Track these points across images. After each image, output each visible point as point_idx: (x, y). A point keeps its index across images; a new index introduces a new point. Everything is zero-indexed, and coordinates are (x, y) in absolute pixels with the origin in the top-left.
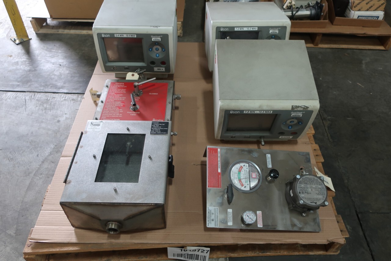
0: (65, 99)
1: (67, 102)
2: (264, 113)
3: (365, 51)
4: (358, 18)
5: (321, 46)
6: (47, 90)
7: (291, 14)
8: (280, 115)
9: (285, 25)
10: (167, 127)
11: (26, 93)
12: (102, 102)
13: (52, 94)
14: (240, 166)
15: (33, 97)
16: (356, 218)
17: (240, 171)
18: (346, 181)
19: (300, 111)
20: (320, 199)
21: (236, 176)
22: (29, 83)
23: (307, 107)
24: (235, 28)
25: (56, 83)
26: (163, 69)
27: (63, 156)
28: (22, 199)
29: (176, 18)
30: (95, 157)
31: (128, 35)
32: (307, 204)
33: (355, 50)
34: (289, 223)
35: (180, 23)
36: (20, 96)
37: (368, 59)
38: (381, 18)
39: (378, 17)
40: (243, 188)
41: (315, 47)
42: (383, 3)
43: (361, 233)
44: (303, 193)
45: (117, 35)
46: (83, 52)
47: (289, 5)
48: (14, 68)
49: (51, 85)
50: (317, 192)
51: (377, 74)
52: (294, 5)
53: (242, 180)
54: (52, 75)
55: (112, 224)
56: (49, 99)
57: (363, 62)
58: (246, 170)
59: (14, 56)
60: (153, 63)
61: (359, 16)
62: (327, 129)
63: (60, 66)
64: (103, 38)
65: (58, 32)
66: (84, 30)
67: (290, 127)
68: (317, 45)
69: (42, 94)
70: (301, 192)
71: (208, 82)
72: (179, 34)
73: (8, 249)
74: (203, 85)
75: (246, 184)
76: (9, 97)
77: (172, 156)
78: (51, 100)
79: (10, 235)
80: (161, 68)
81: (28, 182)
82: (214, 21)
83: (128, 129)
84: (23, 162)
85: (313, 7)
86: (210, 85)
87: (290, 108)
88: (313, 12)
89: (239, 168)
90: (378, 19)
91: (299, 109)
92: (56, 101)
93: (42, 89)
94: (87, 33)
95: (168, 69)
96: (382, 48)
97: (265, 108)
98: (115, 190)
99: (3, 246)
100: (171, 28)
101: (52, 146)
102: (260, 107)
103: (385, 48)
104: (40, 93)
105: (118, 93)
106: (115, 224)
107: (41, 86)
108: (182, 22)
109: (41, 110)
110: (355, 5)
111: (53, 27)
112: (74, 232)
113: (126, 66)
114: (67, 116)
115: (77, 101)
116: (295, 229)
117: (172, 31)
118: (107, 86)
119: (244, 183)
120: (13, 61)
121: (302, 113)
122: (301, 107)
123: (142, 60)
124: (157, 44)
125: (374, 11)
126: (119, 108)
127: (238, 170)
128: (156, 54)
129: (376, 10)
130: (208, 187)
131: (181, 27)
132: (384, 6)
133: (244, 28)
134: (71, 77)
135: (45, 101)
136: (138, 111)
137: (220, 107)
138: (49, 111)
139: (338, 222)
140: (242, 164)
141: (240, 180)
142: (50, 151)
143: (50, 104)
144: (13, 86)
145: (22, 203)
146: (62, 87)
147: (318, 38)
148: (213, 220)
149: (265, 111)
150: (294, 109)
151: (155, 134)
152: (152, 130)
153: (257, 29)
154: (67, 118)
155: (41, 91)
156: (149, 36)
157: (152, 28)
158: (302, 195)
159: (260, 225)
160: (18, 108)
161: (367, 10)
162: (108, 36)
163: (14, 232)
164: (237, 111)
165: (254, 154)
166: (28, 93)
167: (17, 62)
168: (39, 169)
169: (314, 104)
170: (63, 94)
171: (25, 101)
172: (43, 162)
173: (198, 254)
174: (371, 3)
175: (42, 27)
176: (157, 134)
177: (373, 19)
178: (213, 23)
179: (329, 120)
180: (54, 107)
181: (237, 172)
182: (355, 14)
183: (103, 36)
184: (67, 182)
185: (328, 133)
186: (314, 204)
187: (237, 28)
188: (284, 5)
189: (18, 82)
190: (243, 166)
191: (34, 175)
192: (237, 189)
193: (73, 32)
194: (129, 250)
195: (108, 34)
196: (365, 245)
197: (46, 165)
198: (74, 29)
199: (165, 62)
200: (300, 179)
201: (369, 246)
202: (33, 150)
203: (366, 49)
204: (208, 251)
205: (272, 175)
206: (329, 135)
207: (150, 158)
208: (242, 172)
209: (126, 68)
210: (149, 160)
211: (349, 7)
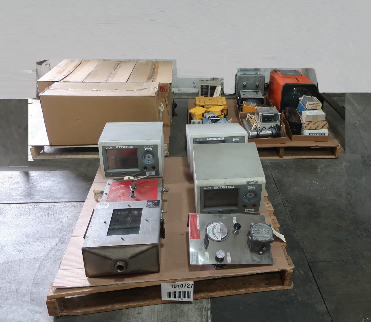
0: (66, 206)
1: (68, 208)
2: (228, 187)
3: (321, 160)
4: (310, 135)
5: (285, 157)
6: (48, 201)
7: (256, 134)
8: (240, 189)
9: (243, 135)
10: (159, 203)
11: (29, 204)
12: (106, 194)
13: (54, 203)
14: (214, 225)
15: (35, 206)
16: (308, 266)
17: (213, 228)
18: (301, 244)
19: (253, 185)
20: (268, 237)
21: (211, 231)
22: (32, 197)
23: (257, 182)
24: (208, 139)
25: (57, 195)
26: (154, 173)
27: (73, 236)
28: (34, 277)
29: (163, 136)
30: (105, 222)
31: (126, 147)
32: (259, 240)
33: (313, 160)
34: (250, 259)
35: (166, 145)
36: (24, 206)
37: (323, 165)
38: (327, 134)
39: (325, 133)
40: (216, 239)
41: (280, 158)
42: (325, 123)
43: (311, 275)
44: (256, 234)
45: (118, 147)
46: (80, 171)
47: (255, 127)
48: (16, 186)
49: (52, 197)
50: (266, 233)
51: (329, 175)
52: (259, 127)
53: (215, 234)
54: (52, 190)
55: (120, 263)
56: (51, 207)
57: (319, 167)
58: (218, 227)
59: (14, 178)
60: (145, 168)
61: (310, 134)
62: (288, 212)
63: (59, 183)
64: (106, 150)
65: (55, 157)
66: (79, 155)
67: (250, 200)
68: (281, 157)
69: (44, 204)
70: (255, 233)
71: (190, 183)
72: (165, 154)
73: (25, 310)
74: (187, 185)
75: (219, 236)
76: (13, 208)
77: (163, 219)
78: (53, 207)
79: (26, 301)
80: (152, 172)
81: (38, 265)
82: (191, 134)
83: (129, 206)
84: (32, 252)
85: (274, 128)
86: (192, 185)
87: (246, 183)
88: (274, 131)
89: (213, 226)
90: (325, 135)
91: (252, 183)
92: (58, 208)
93: (44, 200)
94: (82, 158)
95: (158, 173)
96: (333, 157)
97: (228, 184)
98: (122, 239)
99: (20, 309)
100: (160, 140)
101: (58, 239)
102: (225, 183)
103: (335, 156)
104: (42, 203)
105: (119, 188)
106: (122, 263)
107: (43, 198)
108: (168, 144)
109: (45, 215)
110: (305, 126)
111: (50, 154)
112: (87, 280)
113: (123, 172)
114: (69, 218)
115: (77, 207)
116: (255, 263)
117: (160, 143)
118: (109, 184)
119: (217, 236)
120: (14, 181)
121: (255, 187)
122: (253, 182)
123: (137, 167)
124: (149, 152)
125: (320, 129)
126: (120, 197)
127: (212, 228)
128: (148, 160)
129: (321, 128)
130: (191, 239)
131: (167, 148)
132: (327, 126)
133: (214, 138)
134: (70, 190)
135: (48, 208)
136: (136, 198)
137: (197, 185)
138: (52, 215)
139: (287, 260)
140: (215, 224)
141: (214, 234)
142: (55, 243)
143: (53, 210)
144: (16, 199)
145: (34, 279)
146: (62, 198)
147: (281, 151)
148: (194, 260)
149: (229, 186)
150: (248, 184)
151: (150, 207)
152: (147, 205)
153: (224, 139)
154: (68, 220)
155: (43, 202)
156: (142, 147)
157: (145, 141)
158: (255, 235)
159: (229, 261)
160: (22, 215)
161: (315, 129)
162: (111, 148)
163: (29, 299)
164: (209, 187)
165: (223, 217)
166: (31, 204)
167: (18, 182)
168: (47, 255)
169: (262, 180)
170: (64, 203)
171: (29, 210)
172: (50, 251)
173: (185, 291)
174: (317, 124)
175: (39, 154)
176: (151, 207)
177: (322, 135)
178: (191, 135)
179: (290, 207)
180: (56, 213)
181: (212, 229)
182: (306, 132)
183: (106, 148)
184: (86, 237)
185: (289, 215)
186: (264, 240)
187: (209, 139)
188: (251, 128)
189: (21, 196)
190: (216, 225)
191: (43, 260)
192: (212, 239)
193: (69, 157)
194: (131, 288)
195: (110, 146)
196: (313, 281)
197: (53, 253)
198: (70, 155)
199: (155, 167)
200: (253, 225)
201: (316, 282)
202: (40, 244)
203: (321, 158)
204: (192, 284)
205: (237, 228)
206: (290, 216)
207: (147, 220)
208: (215, 229)
209: (123, 173)
210: (146, 221)
211: (302, 127)
